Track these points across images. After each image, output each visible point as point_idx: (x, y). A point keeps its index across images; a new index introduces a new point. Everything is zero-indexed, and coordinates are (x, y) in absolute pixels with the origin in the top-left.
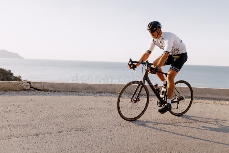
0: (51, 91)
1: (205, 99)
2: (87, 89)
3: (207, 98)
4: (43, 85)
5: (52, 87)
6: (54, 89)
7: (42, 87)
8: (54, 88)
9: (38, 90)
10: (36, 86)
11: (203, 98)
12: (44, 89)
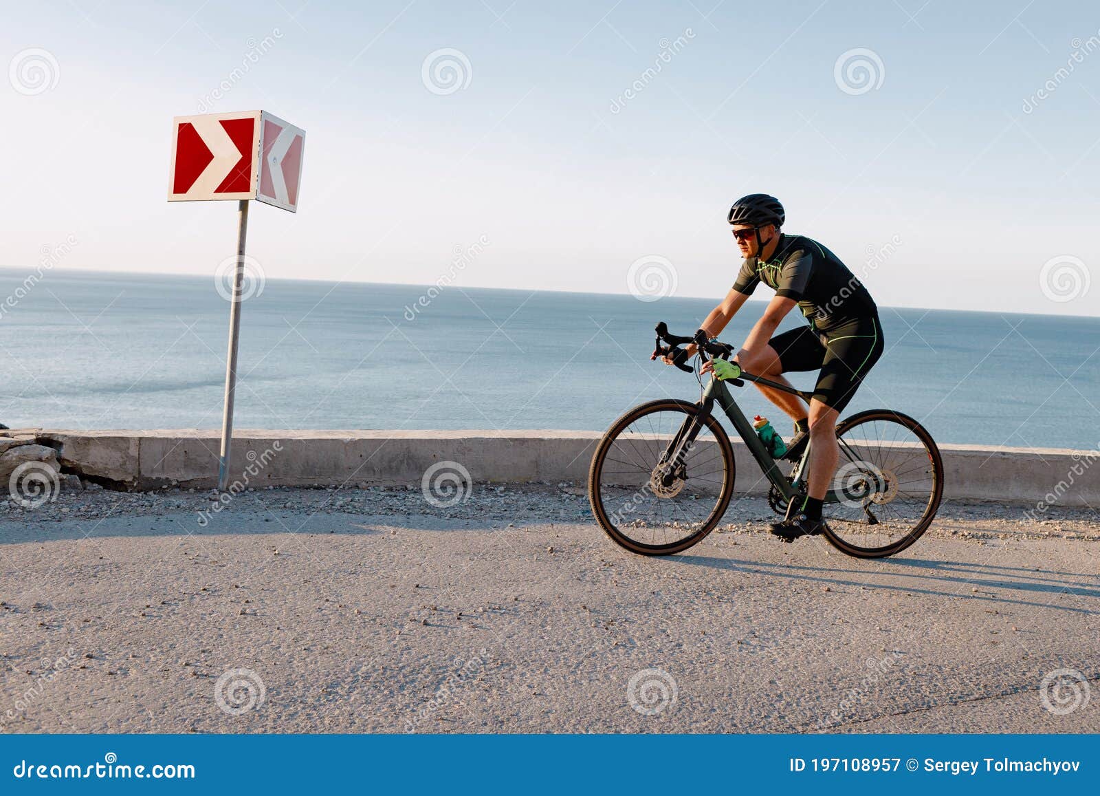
0: (182, 486)
1: (1004, 507)
2: (390, 468)
3: (1012, 502)
4: (133, 451)
5: (187, 465)
6: (201, 476)
7: (130, 466)
8: (203, 469)
9: (108, 484)
10: (97, 460)
11: (988, 503)
12: (139, 477)
